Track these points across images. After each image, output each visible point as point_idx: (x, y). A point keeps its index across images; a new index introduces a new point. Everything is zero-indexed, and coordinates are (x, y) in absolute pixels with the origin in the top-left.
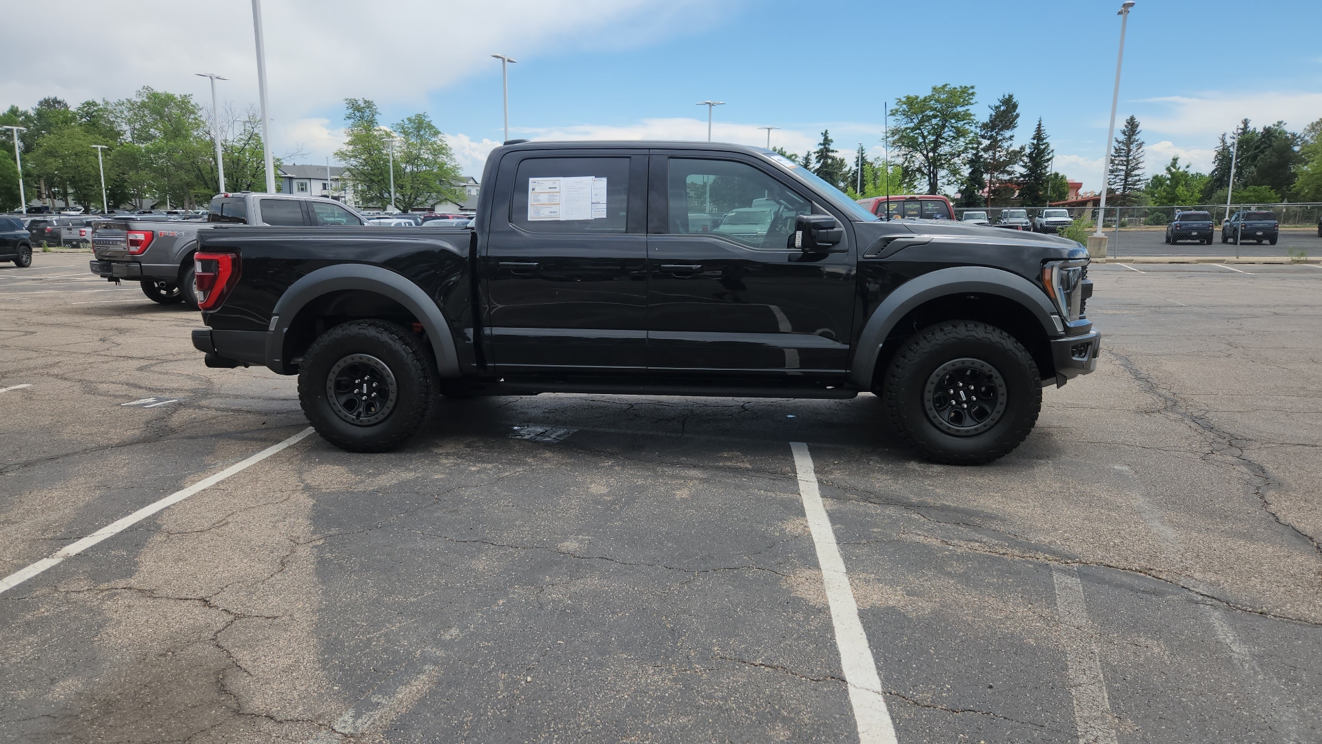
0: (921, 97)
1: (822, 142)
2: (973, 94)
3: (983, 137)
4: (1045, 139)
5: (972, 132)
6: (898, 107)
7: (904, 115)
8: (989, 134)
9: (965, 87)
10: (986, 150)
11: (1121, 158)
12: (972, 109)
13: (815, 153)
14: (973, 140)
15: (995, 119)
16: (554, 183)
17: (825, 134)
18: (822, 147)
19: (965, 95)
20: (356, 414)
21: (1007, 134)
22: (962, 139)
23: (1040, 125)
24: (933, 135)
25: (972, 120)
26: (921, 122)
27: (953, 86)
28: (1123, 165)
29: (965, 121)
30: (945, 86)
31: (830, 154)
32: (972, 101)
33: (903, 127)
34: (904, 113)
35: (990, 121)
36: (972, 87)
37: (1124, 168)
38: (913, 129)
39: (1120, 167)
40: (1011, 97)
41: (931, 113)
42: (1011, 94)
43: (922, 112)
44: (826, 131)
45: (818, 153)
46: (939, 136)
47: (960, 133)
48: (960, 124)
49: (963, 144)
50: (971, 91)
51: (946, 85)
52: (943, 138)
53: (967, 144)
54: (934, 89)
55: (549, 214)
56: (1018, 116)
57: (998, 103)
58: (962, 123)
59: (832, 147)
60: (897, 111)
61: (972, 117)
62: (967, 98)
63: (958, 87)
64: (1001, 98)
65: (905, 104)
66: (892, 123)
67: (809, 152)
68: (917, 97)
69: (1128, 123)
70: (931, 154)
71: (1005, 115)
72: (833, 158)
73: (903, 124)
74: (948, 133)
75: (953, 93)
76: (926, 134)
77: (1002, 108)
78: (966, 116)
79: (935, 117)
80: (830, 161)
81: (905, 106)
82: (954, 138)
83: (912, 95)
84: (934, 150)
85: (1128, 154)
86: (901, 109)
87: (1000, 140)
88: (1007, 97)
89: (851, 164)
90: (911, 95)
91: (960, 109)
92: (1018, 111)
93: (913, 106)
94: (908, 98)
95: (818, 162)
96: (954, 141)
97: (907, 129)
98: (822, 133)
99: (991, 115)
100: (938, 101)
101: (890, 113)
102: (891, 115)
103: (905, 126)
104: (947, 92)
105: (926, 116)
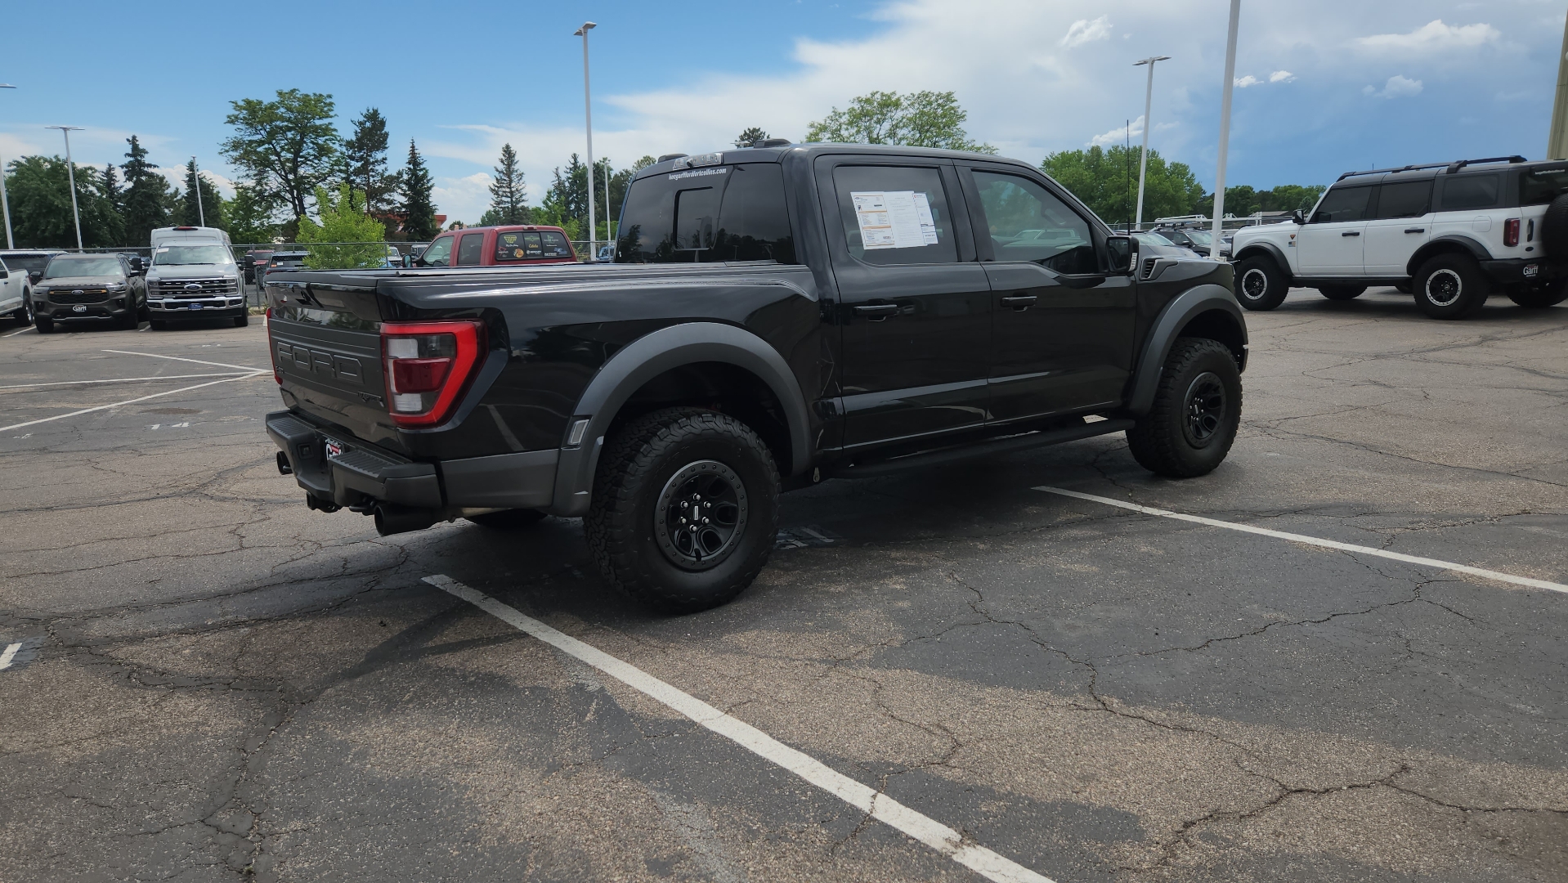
0: (266, 102)
1: (130, 152)
2: (331, 104)
3: (352, 158)
4: (420, 164)
5: (336, 151)
6: (237, 113)
7: (247, 124)
8: (358, 154)
9: (321, 95)
10: (357, 172)
11: (504, 190)
12: (336, 123)
13: (122, 167)
14: (338, 160)
15: (362, 137)
16: (878, 199)
17: (133, 141)
18: (132, 159)
19: (317, 106)
20: (694, 554)
21: (379, 155)
22: (325, 159)
23: (413, 147)
24: (288, 151)
25: (334, 136)
26: (271, 135)
27: (303, 91)
28: (507, 196)
29: (327, 137)
30: (293, 91)
31: (146, 169)
32: (331, 113)
33: (247, 138)
34: (249, 123)
35: (357, 139)
36: (330, 96)
37: (509, 200)
38: (261, 143)
39: (504, 199)
40: (376, 113)
41: (286, 123)
42: (375, 108)
43: (272, 121)
44: (134, 138)
45: (126, 166)
46: (297, 154)
47: (323, 151)
48: (321, 141)
49: (328, 165)
50: (328, 101)
51: (295, 90)
52: (302, 157)
53: (332, 165)
54: (280, 93)
56: (387, 135)
57: (362, 119)
58: (323, 139)
59: (147, 159)
60: (236, 118)
61: (334, 133)
63: (312, 95)
64: (365, 112)
65: (245, 109)
66: (233, 132)
67: (110, 165)
68: (260, 103)
69: (505, 151)
70: (291, 177)
71: (373, 134)
72: (151, 175)
73: (247, 135)
74: (308, 150)
75: (305, 100)
76: (279, 150)
77: (368, 124)
78: (326, 131)
79: (290, 129)
80: (143, 178)
81: (245, 112)
82: (316, 157)
83: (253, 98)
84: (294, 170)
85: (510, 185)
86: (241, 116)
87: (373, 163)
88: (371, 111)
89: (176, 181)
90: (251, 99)
91: (318, 122)
92: (386, 129)
93: (253, 113)
94: (248, 102)
95: (129, 179)
96: (316, 161)
97: (251, 142)
98: (128, 140)
99: (356, 133)
100: (289, 109)
101: (227, 119)
102: (228, 122)
103: (249, 138)
104: (299, 100)
105: (276, 126)
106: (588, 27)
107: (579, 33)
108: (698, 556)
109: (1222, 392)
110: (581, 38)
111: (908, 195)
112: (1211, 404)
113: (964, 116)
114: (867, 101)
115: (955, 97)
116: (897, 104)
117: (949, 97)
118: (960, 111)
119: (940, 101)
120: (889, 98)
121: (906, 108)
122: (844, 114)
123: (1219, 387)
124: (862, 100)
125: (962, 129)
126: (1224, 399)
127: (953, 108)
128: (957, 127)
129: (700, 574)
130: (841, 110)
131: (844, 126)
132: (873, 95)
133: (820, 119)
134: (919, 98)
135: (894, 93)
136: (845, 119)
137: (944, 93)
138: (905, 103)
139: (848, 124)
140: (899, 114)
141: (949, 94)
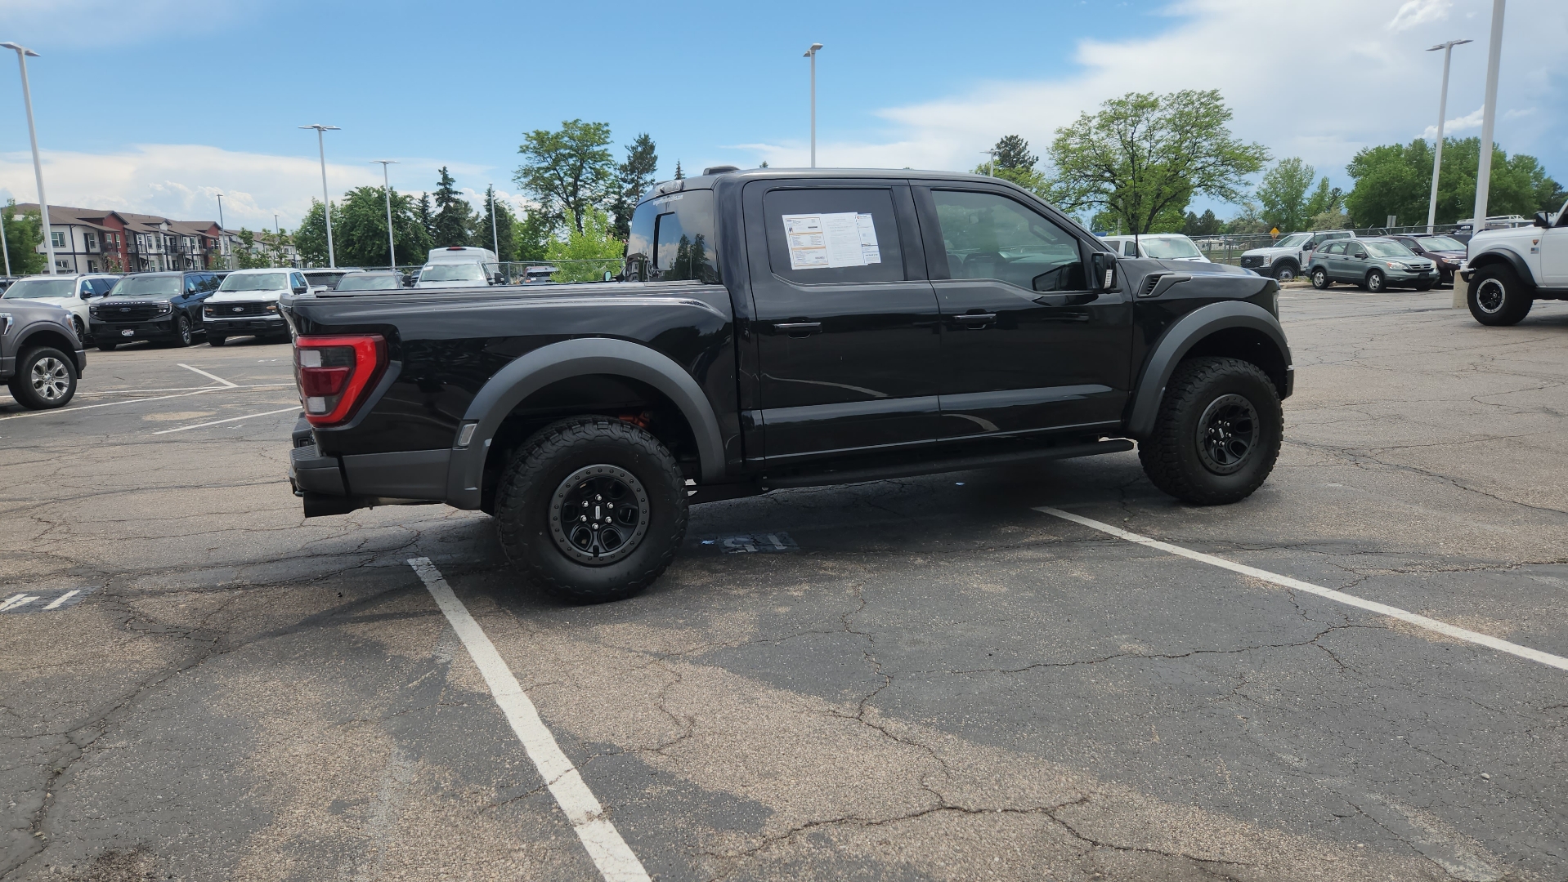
0: (553, 132)
1: (441, 181)
3: (624, 180)
5: (611, 174)
6: (528, 143)
7: (536, 152)
8: (630, 177)
9: (599, 124)
10: (629, 194)
12: (612, 149)
13: (434, 194)
14: (613, 183)
15: (634, 161)
16: (813, 221)
17: (444, 172)
18: (442, 187)
19: (596, 133)
20: (591, 550)
21: (648, 177)
22: (601, 182)
23: (679, 168)
24: (570, 176)
25: (610, 161)
26: (556, 162)
27: (585, 121)
29: (603, 162)
30: (576, 121)
31: (453, 196)
32: (608, 140)
33: (536, 166)
34: (537, 152)
35: (629, 163)
36: (607, 125)
38: (547, 169)
40: (647, 137)
41: (568, 151)
42: (646, 134)
43: (557, 149)
44: (445, 168)
45: (438, 194)
46: (577, 179)
47: (599, 175)
48: (598, 166)
49: (604, 188)
50: (605, 129)
51: (578, 120)
52: (581, 181)
53: (607, 187)
54: (565, 124)
55: (816, 260)
56: (656, 158)
57: (634, 144)
58: (600, 164)
59: (454, 187)
60: (527, 147)
61: (610, 158)
62: (603, 137)
63: (591, 124)
64: (637, 138)
65: (535, 140)
66: (524, 161)
67: (425, 194)
68: (548, 133)
70: (571, 199)
71: (643, 157)
72: (457, 202)
73: (536, 163)
74: (586, 174)
75: (586, 129)
76: (562, 175)
77: (640, 149)
78: (603, 156)
79: (571, 156)
80: (452, 204)
81: (535, 142)
82: (594, 181)
83: (542, 129)
84: (574, 193)
86: (532, 146)
87: (643, 185)
88: (643, 137)
89: (478, 209)
90: (540, 130)
91: (596, 149)
92: (656, 153)
93: (543, 143)
94: (538, 133)
95: (439, 205)
96: (594, 185)
97: (539, 168)
98: (440, 171)
99: (629, 157)
100: (572, 138)
101: (519, 149)
102: (521, 152)
103: (538, 166)
104: (580, 129)
105: (561, 154)
106: (815, 48)
107: (807, 55)
108: (596, 551)
109: (1253, 415)
110: (809, 59)
111: (852, 216)
112: (1241, 428)
113: (1230, 114)
114: (1120, 103)
115: (1221, 94)
116: (1154, 105)
117: (1213, 95)
118: (1224, 109)
119: (1203, 100)
120: (1146, 98)
121: (1165, 108)
122: (1094, 117)
123: (1248, 410)
124: (1114, 102)
125: (1226, 128)
126: (1255, 423)
127: (1217, 107)
128: (1221, 126)
129: (598, 569)
130: (1090, 114)
131: (1094, 130)
132: (1127, 96)
133: (1068, 124)
134: (1178, 97)
135: (1151, 94)
136: (1095, 122)
137: (1208, 90)
138: (1162, 104)
139: (1097, 128)
140: (1157, 114)
141: (1214, 92)
